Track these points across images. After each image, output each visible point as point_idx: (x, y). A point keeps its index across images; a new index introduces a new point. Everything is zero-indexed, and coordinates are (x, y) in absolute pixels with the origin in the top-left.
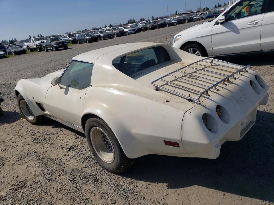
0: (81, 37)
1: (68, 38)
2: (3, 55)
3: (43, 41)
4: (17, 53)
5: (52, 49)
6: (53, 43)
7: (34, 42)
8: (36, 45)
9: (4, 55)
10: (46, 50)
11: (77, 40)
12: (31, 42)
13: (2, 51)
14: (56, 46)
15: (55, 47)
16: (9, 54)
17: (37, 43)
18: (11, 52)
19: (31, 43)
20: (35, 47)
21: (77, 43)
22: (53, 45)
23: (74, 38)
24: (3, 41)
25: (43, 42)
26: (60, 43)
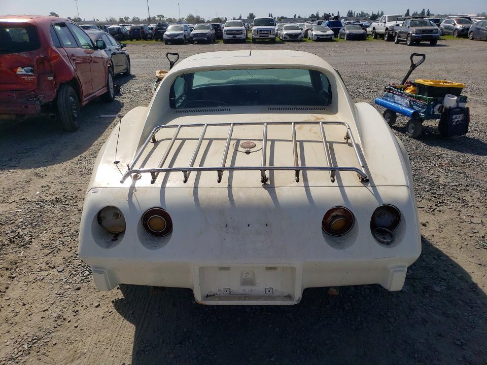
0: (480, 27)
1: (455, 25)
2: (329, 37)
3: (398, 22)
4: (352, 37)
5: (406, 41)
6: (412, 31)
7: (385, 22)
8: (387, 29)
9: (331, 37)
10: (396, 41)
11: (469, 31)
12: (381, 22)
13: (332, 30)
14: (414, 36)
15: (412, 37)
16: (340, 36)
17: (390, 24)
18: (344, 34)
19: (380, 24)
20: (383, 31)
21: (468, 38)
22: (411, 32)
23: (466, 26)
24: (362, 13)
25: (398, 25)
26: (424, 31)
